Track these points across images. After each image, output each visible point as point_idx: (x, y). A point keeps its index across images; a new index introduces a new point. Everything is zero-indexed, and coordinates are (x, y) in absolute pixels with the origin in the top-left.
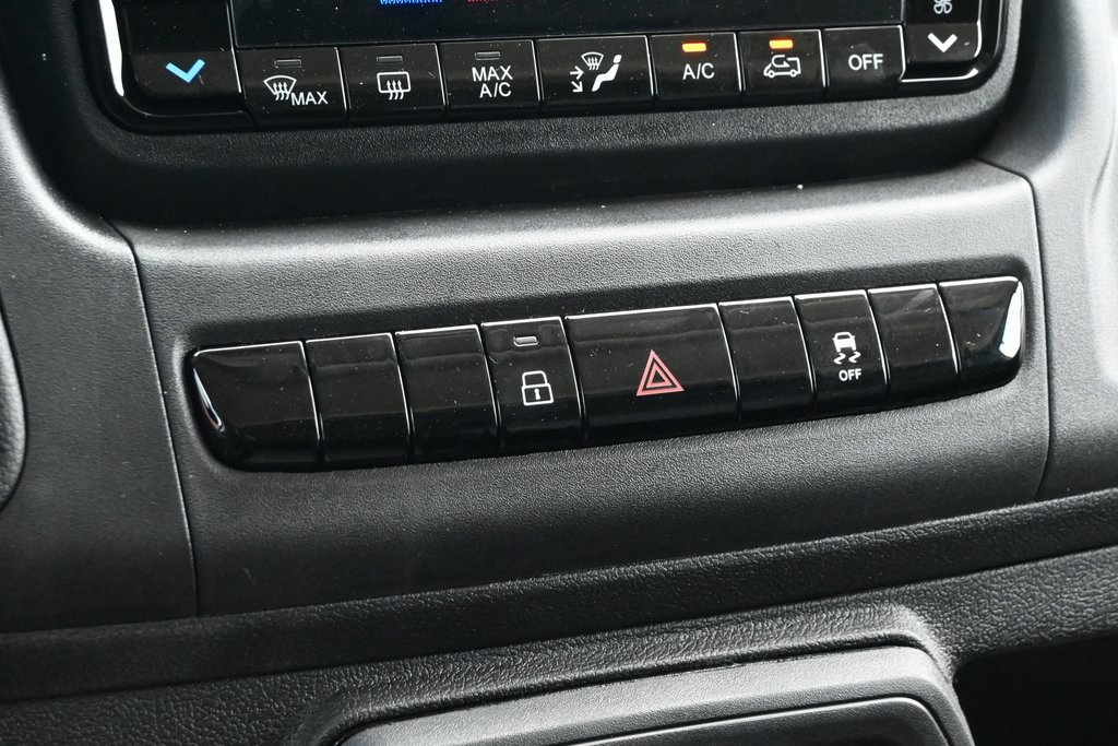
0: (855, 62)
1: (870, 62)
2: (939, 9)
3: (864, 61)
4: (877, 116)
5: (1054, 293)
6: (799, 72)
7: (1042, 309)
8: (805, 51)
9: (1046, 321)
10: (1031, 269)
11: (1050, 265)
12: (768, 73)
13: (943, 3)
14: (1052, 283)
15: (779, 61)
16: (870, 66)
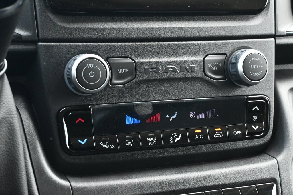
0: (235, 133)
2: (254, 120)
3: (237, 133)
4: (241, 145)
5: (283, 186)
6: (222, 136)
7: (280, 190)
8: (223, 131)
9: (281, 193)
10: (278, 180)
11: (282, 180)
12: (215, 136)
13: (255, 118)
14: (283, 184)
15: (217, 134)
16: (239, 134)
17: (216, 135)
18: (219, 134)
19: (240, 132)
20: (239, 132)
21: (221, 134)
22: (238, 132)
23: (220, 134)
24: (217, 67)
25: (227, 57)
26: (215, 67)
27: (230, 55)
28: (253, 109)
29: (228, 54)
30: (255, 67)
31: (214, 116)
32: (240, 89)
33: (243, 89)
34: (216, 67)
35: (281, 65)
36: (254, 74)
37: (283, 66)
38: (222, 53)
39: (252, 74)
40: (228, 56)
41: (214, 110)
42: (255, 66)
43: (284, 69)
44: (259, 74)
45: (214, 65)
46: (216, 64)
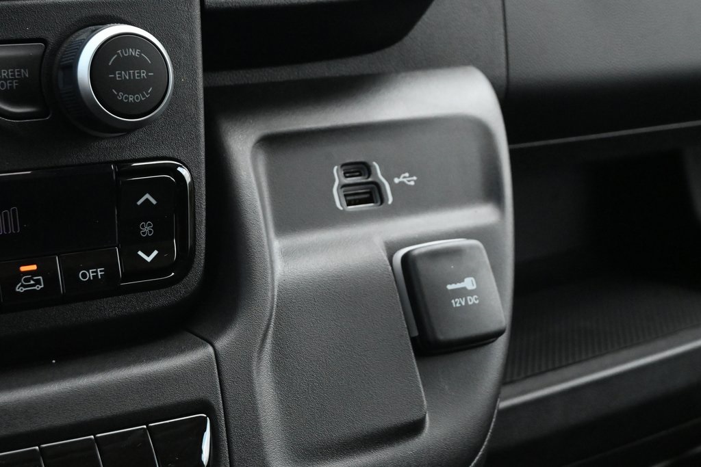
0: (84, 275)
1: (95, 274)
2: (144, 233)
3: (90, 274)
4: (105, 309)
5: (232, 422)
6: (42, 286)
7: (225, 434)
8: (46, 271)
9: (228, 442)
10: (216, 407)
11: (230, 403)
12: (19, 289)
13: (147, 229)
14: (231, 415)
15: (26, 280)
16: (95, 277)
17: (22, 285)
18: (32, 282)
19: (101, 271)
20: (96, 272)
21: (38, 282)
22: (93, 272)
23: (34, 280)
24: (15, 79)
25: (48, 51)
26: (9, 79)
27: (60, 43)
28: (139, 203)
29: (52, 40)
30: (130, 76)
31: (16, 229)
32: (96, 143)
33: (105, 144)
34: (12, 79)
35: (241, 72)
36: (126, 98)
37: (247, 75)
38: (31, 37)
39: (121, 96)
40: (50, 47)
41: (14, 210)
42: (129, 73)
43: (250, 82)
44: (144, 96)
45: (8, 75)
46: (14, 72)
